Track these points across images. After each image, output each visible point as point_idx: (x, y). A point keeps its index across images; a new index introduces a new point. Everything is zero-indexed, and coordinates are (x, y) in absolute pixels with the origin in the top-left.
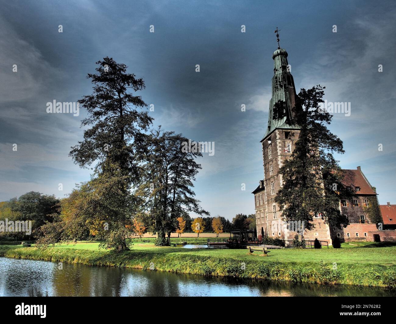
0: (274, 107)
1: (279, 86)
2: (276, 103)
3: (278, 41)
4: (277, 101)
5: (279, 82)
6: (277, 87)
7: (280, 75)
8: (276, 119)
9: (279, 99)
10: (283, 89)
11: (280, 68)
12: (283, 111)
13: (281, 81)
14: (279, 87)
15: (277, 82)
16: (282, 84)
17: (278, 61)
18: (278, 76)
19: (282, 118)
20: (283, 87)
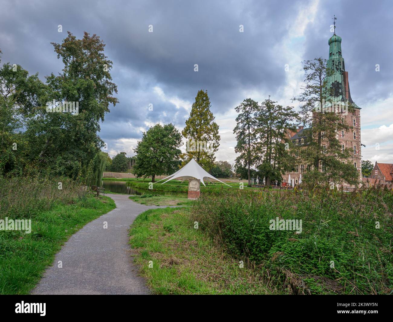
0: (331, 86)
1: (335, 68)
2: (333, 83)
3: (335, 28)
4: (334, 82)
5: (336, 65)
6: (334, 69)
7: (337, 60)
8: (332, 96)
9: (336, 80)
10: (339, 72)
11: (337, 53)
12: (339, 91)
13: (337, 64)
14: (335, 70)
15: (333, 65)
16: (338, 68)
17: (335, 47)
18: (335, 60)
19: (338, 96)
20: (338, 70)
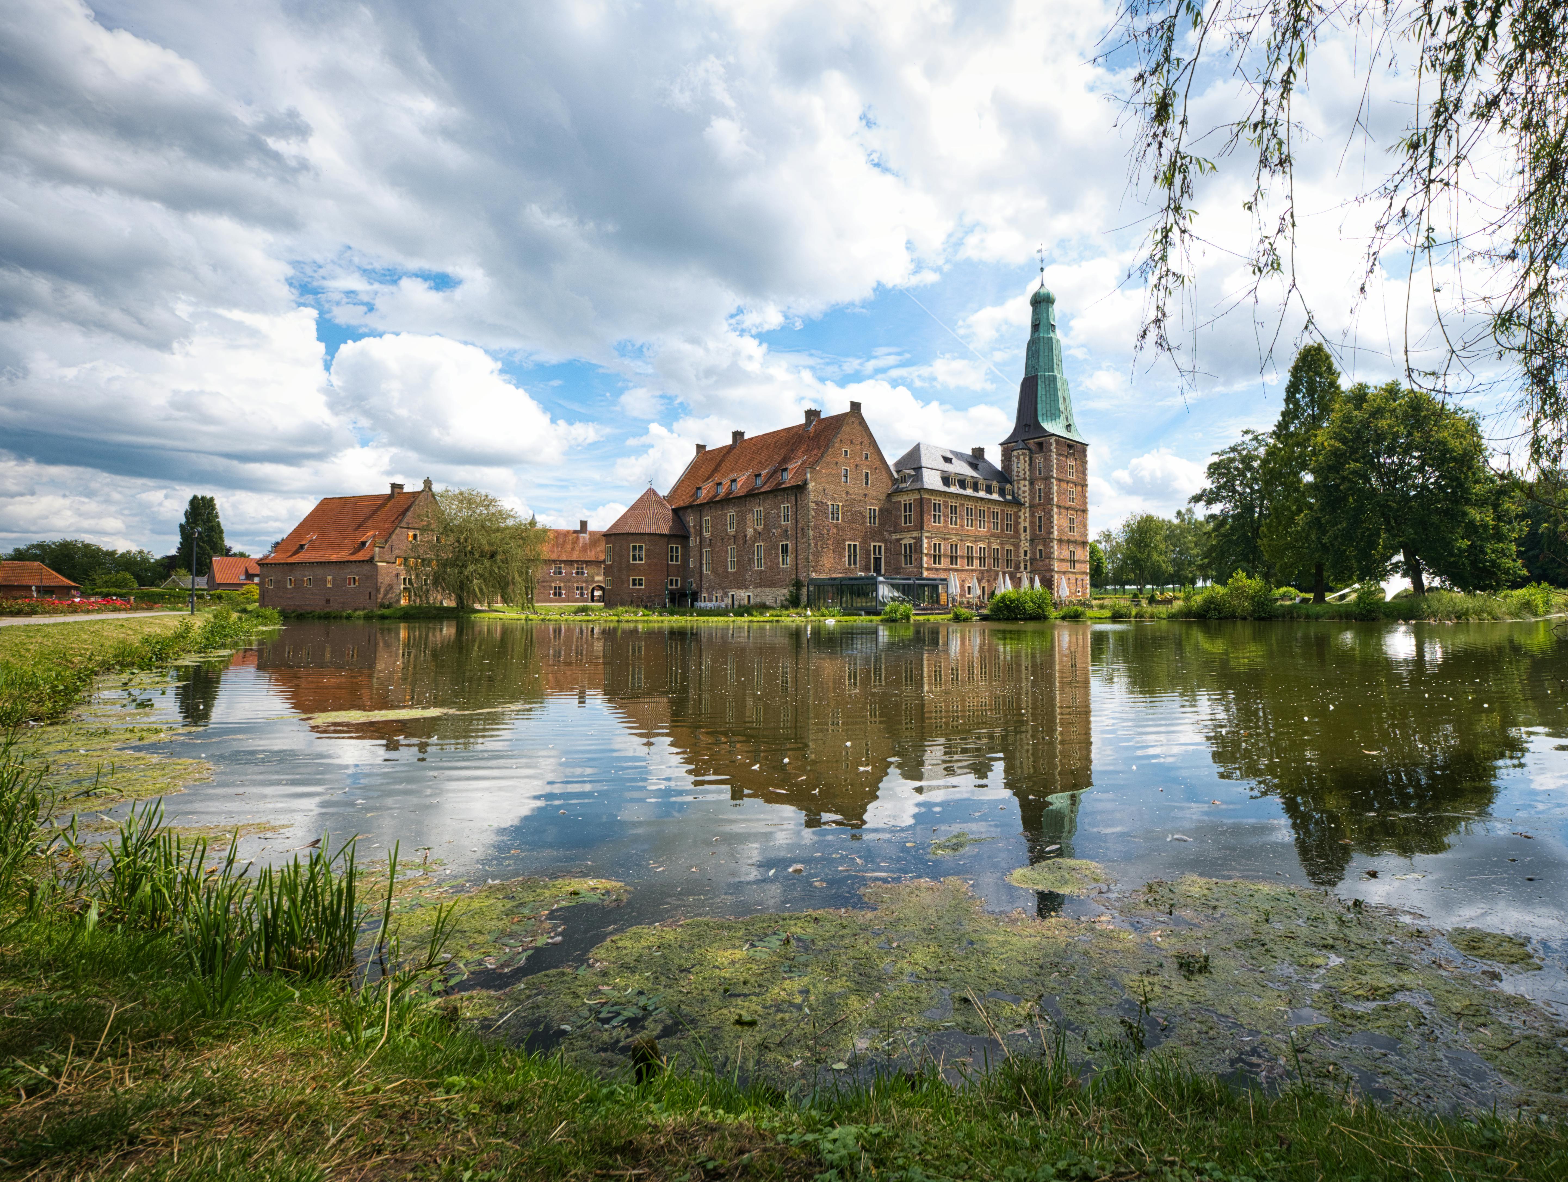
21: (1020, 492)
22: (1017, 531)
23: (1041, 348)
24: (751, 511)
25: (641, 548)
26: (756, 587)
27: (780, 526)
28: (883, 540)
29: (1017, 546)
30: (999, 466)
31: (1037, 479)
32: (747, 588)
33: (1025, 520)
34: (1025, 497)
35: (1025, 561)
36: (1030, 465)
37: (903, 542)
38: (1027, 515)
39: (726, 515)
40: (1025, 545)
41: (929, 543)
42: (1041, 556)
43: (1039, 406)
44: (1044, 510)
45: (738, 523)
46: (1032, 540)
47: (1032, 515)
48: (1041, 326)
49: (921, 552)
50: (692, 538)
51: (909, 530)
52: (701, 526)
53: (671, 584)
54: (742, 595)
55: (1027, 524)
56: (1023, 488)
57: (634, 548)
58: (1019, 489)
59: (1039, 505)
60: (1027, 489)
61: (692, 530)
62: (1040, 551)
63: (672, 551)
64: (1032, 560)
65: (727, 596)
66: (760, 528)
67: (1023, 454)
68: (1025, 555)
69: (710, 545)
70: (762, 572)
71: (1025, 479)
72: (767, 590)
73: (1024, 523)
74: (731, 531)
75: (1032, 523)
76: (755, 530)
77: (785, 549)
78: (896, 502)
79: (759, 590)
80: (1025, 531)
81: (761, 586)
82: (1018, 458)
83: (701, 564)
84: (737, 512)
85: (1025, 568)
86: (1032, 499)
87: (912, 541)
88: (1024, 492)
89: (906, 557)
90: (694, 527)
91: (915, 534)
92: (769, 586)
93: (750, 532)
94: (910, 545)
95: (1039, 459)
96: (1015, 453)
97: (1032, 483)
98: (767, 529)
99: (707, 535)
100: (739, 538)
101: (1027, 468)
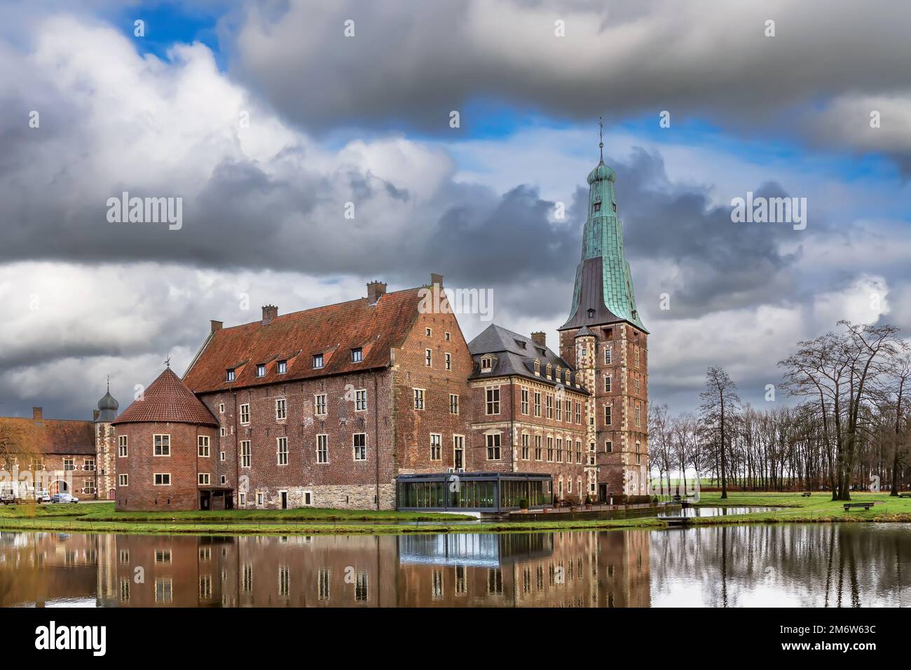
21: (587, 381)
22: (584, 424)
23: (605, 228)
24: (310, 397)
25: (166, 438)
26: (318, 484)
27: (353, 414)
28: (463, 432)
29: (584, 439)
30: (558, 353)
31: (605, 368)
32: (304, 485)
33: (592, 411)
34: (592, 387)
35: (592, 454)
36: (597, 352)
37: (487, 434)
38: (594, 406)
39: (273, 401)
40: (592, 438)
41: (519, 435)
42: (609, 450)
43: (605, 291)
44: (613, 401)
45: (291, 410)
46: (598, 433)
47: (599, 406)
48: (603, 205)
49: (512, 445)
50: (223, 427)
51: (494, 421)
52: (236, 414)
53: (201, 482)
54: (297, 495)
55: (594, 415)
56: (590, 377)
57: (158, 438)
58: (585, 378)
59: (607, 396)
60: (593, 378)
61: (223, 420)
62: (609, 444)
63: (201, 444)
64: (599, 453)
65: (276, 494)
66: (323, 417)
67: (590, 340)
68: (592, 448)
69: (250, 436)
70: (325, 467)
71: (591, 367)
72: (334, 487)
73: (591, 415)
74: (282, 421)
75: (599, 414)
76: (315, 418)
77: (360, 441)
78: (476, 389)
79: (322, 487)
80: (592, 423)
81: (324, 483)
82: (584, 345)
83: (237, 458)
84: (290, 399)
85: (592, 462)
86: (599, 388)
87: (499, 433)
88: (591, 381)
89: (490, 450)
90: (226, 415)
91: (503, 425)
92: (336, 483)
93: (308, 421)
94: (497, 437)
95: (607, 347)
96: (581, 339)
97: (598, 372)
98: (333, 416)
99: (245, 424)
100: (294, 428)
101: (594, 355)
